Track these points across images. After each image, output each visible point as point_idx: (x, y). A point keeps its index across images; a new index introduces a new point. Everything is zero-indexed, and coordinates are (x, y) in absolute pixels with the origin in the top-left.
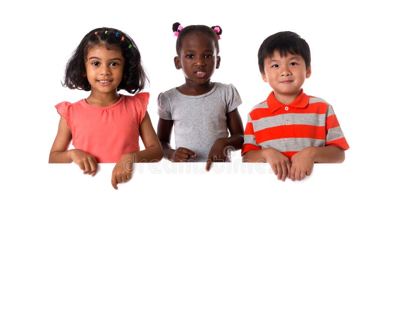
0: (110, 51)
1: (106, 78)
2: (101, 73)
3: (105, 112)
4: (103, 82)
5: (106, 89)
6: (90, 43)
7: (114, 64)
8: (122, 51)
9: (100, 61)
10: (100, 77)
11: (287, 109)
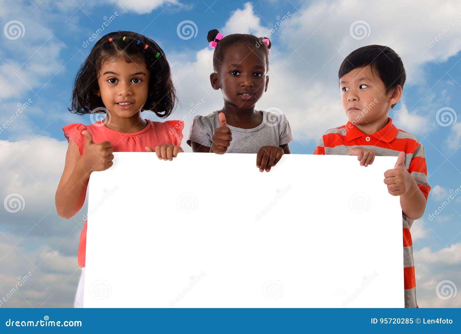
0: (131, 64)
1: (126, 98)
2: (119, 93)
3: (131, 139)
4: (122, 104)
5: (127, 113)
6: (103, 53)
7: (136, 81)
8: (146, 63)
9: (117, 77)
10: (119, 99)
11: (368, 139)
